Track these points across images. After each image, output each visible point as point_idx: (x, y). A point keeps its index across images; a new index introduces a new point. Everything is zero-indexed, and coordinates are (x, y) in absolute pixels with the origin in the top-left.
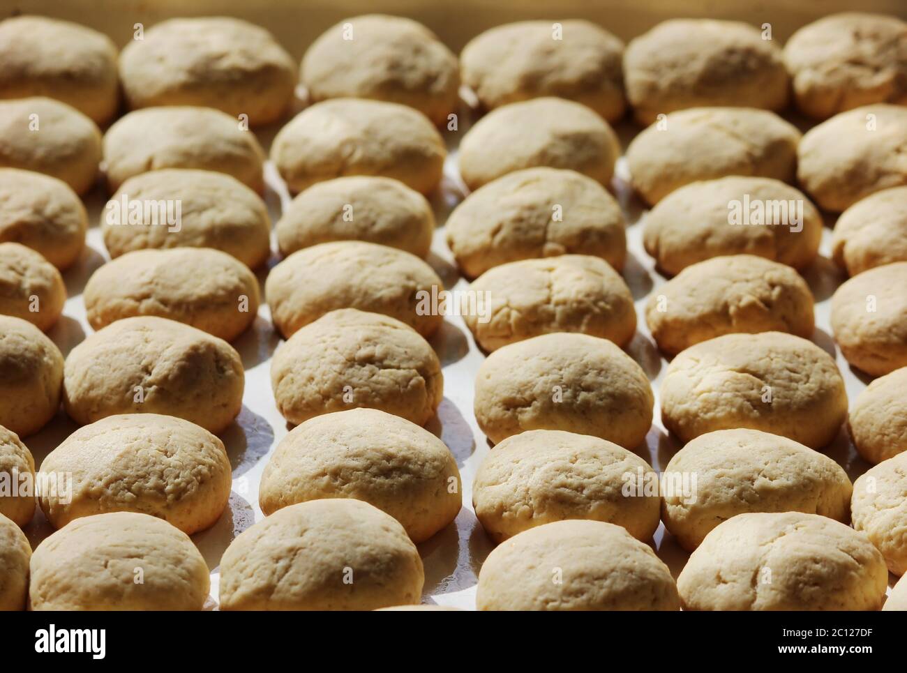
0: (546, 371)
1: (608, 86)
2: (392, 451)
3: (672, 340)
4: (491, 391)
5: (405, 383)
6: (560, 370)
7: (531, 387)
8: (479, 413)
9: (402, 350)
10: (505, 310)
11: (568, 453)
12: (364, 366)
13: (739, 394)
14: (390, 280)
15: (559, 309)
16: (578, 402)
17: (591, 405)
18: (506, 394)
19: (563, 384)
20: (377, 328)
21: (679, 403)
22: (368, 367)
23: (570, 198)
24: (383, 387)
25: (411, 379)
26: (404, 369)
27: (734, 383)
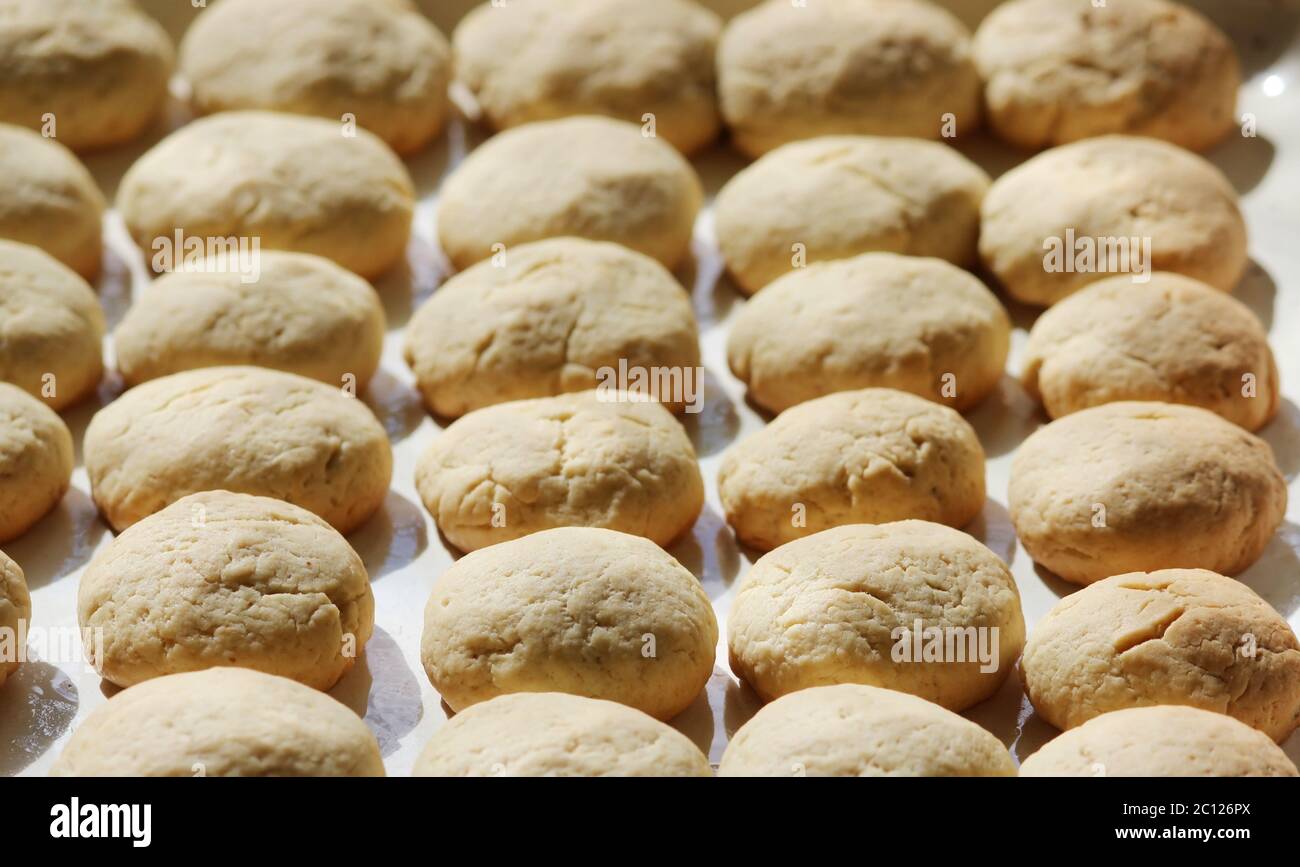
0: (539, 595)
1: (690, 94)
2: (267, 741)
3: (757, 527)
4: (448, 627)
5: (305, 616)
6: (564, 593)
7: (512, 621)
8: (428, 661)
9: (302, 561)
10: (486, 484)
11: (562, 735)
12: (235, 590)
13: (850, 625)
14: (294, 436)
15: (574, 482)
16: (589, 645)
17: (610, 649)
18: (472, 633)
19: (568, 615)
20: (261, 523)
21: (756, 639)
22: (243, 591)
23: (608, 290)
24: (266, 623)
25: (316, 609)
26: (304, 593)
27: (841, 608)
